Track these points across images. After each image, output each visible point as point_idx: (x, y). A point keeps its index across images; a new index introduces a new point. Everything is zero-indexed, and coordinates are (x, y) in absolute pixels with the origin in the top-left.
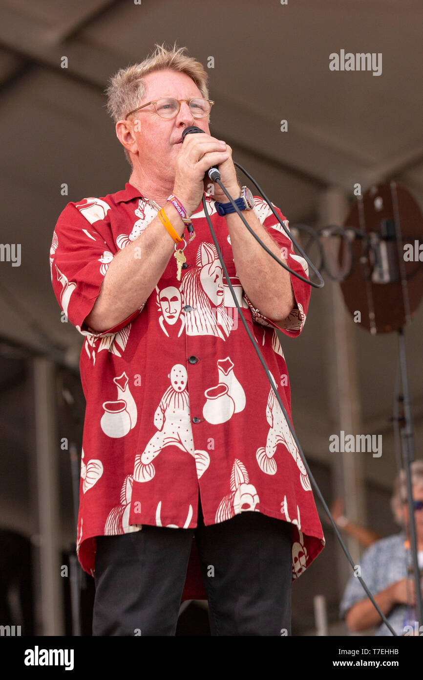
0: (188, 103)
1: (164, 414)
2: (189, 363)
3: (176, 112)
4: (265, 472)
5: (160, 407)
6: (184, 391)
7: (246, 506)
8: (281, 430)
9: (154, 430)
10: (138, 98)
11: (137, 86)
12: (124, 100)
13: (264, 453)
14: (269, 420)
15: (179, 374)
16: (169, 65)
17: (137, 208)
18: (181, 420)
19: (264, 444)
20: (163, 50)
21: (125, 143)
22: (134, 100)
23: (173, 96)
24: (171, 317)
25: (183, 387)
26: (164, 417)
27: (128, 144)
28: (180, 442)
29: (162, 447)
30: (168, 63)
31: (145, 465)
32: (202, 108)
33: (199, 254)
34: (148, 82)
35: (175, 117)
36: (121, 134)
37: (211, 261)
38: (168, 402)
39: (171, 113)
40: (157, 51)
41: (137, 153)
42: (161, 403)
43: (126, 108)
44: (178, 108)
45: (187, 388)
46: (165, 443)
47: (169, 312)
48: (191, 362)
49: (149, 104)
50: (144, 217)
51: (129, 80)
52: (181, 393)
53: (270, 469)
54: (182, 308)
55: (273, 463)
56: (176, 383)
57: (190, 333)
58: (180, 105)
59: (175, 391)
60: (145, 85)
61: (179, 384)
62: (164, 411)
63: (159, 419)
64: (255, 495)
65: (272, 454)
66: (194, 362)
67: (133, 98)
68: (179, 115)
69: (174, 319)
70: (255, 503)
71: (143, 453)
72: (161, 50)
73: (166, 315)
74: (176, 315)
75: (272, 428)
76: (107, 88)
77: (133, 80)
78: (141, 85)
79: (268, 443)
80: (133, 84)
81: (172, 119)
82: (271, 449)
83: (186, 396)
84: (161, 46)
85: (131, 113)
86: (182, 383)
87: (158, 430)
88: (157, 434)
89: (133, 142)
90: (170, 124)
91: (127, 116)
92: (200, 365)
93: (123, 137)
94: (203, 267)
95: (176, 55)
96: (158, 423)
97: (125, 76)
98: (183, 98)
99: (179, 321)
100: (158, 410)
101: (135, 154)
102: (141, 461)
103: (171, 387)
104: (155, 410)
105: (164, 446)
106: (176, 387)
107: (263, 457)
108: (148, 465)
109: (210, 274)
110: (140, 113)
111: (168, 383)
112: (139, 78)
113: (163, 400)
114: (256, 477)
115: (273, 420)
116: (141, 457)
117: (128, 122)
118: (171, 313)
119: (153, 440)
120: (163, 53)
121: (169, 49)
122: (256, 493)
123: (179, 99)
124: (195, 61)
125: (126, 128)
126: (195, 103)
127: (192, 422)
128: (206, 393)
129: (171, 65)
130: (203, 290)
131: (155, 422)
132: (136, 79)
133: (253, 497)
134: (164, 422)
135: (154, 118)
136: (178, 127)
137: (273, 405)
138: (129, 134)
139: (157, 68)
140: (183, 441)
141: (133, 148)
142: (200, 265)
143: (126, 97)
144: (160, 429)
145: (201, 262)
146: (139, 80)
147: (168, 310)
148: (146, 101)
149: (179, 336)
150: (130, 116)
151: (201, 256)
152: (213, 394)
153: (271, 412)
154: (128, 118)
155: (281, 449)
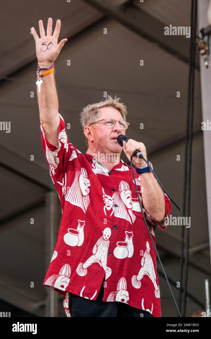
0: (119, 122)
1: (97, 248)
2: (113, 228)
3: (114, 125)
4: (134, 287)
5: (96, 245)
6: (108, 240)
7: (123, 300)
8: (148, 269)
9: (92, 254)
10: (97, 117)
11: (97, 113)
12: (89, 118)
13: (136, 278)
14: (142, 264)
15: (107, 232)
16: (112, 105)
17: (92, 163)
18: (103, 252)
19: (137, 274)
20: (111, 98)
21: (88, 136)
22: (95, 118)
23: (113, 118)
24: (108, 206)
25: (108, 238)
26: (97, 249)
27: (89, 137)
28: (100, 262)
29: (93, 263)
30: (112, 104)
31: (84, 269)
32: (124, 125)
33: (120, 186)
34: (102, 111)
35: (113, 128)
36: (86, 132)
37: (125, 189)
38: (100, 243)
39: (112, 125)
40: (108, 98)
41: (93, 142)
42: (97, 243)
43: (90, 121)
44: (115, 124)
45: (110, 239)
46: (95, 261)
47: (108, 204)
48: (114, 228)
49: (103, 120)
50: (95, 168)
51: (93, 110)
52: (106, 240)
53: (137, 286)
54: (113, 205)
55: (140, 284)
56: (105, 235)
57: (116, 215)
58: (116, 122)
59: (104, 239)
60: (100, 112)
61: (106, 237)
62: (97, 247)
63: (95, 250)
64: (128, 296)
65: (141, 279)
66: (115, 228)
67: (94, 117)
68: (115, 127)
69: (110, 207)
70: (127, 300)
71: (85, 263)
72: (110, 98)
73: (107, 205)
74: (111, 206)
75: (143, 267)
76: (81, 112)
77: (95, 110)
78: (99, 112)
79: (139, 274)
80: (95, 111)
81: (111, 128)
82: (140, 276)
83: (108, 242)
84: (110, 96)
85: (92, 124)
86: (108, 236)
87: (93, 255)
88: (93, 256)
89: (92, 136)
90: (111, 130)
91: (90, 125)
92: (118, 230)
93: (87, 134)
94: (121, 191)
95: (116, 101)
96: (94, 252)
97: (91, 108)
98: (117, 120)
99: (112, 209)
100: (95, 246)
101: (92, 142)
102: (82, 267)
103: (102, 237)
104: (94, 245)
105: (94, 262)
106: (105, 237)
107: (135, 280)
108: (85, 269)
109: (125, 195)
110: (97, 124)
111: (102, 235)
112: (98, 109)
113: (98, 242)
114: (130, 288)
115: (144, 264)
116: (83, 264)
117: (90, 127)
118: (109, 204)
119: (90, 259)
120: (111, 99)
121: (113, 98)
122: (128, 295)
123: (116, 120)
124: (123, 105)
125: (89, 130)
126: (122, 123)
127: (108, 254)
128: (117, 243)
129: (113, 105)
130: (122, 201)
131: (93, 250)
132: (97, 109)
133: (127, 297)
134: (97, 251)
135: (103, 127)
136: (114, 132)
137: (146, 257)
138: (90, 133)
139: (107, 106)
140: (102, 262)
141: (91, 139)
142: (120, 190)
143: (91, 117)
144: (94, 254)
145: (121, 189)
146: (98, 110)
147: (108, 203)
148: (101, 119)
149: (111, 216)
150: (92, 125)
151: (121, 186)
152: (120, 244)
153: (144, 260)
154: (90, 126)
155: (146, 277)
